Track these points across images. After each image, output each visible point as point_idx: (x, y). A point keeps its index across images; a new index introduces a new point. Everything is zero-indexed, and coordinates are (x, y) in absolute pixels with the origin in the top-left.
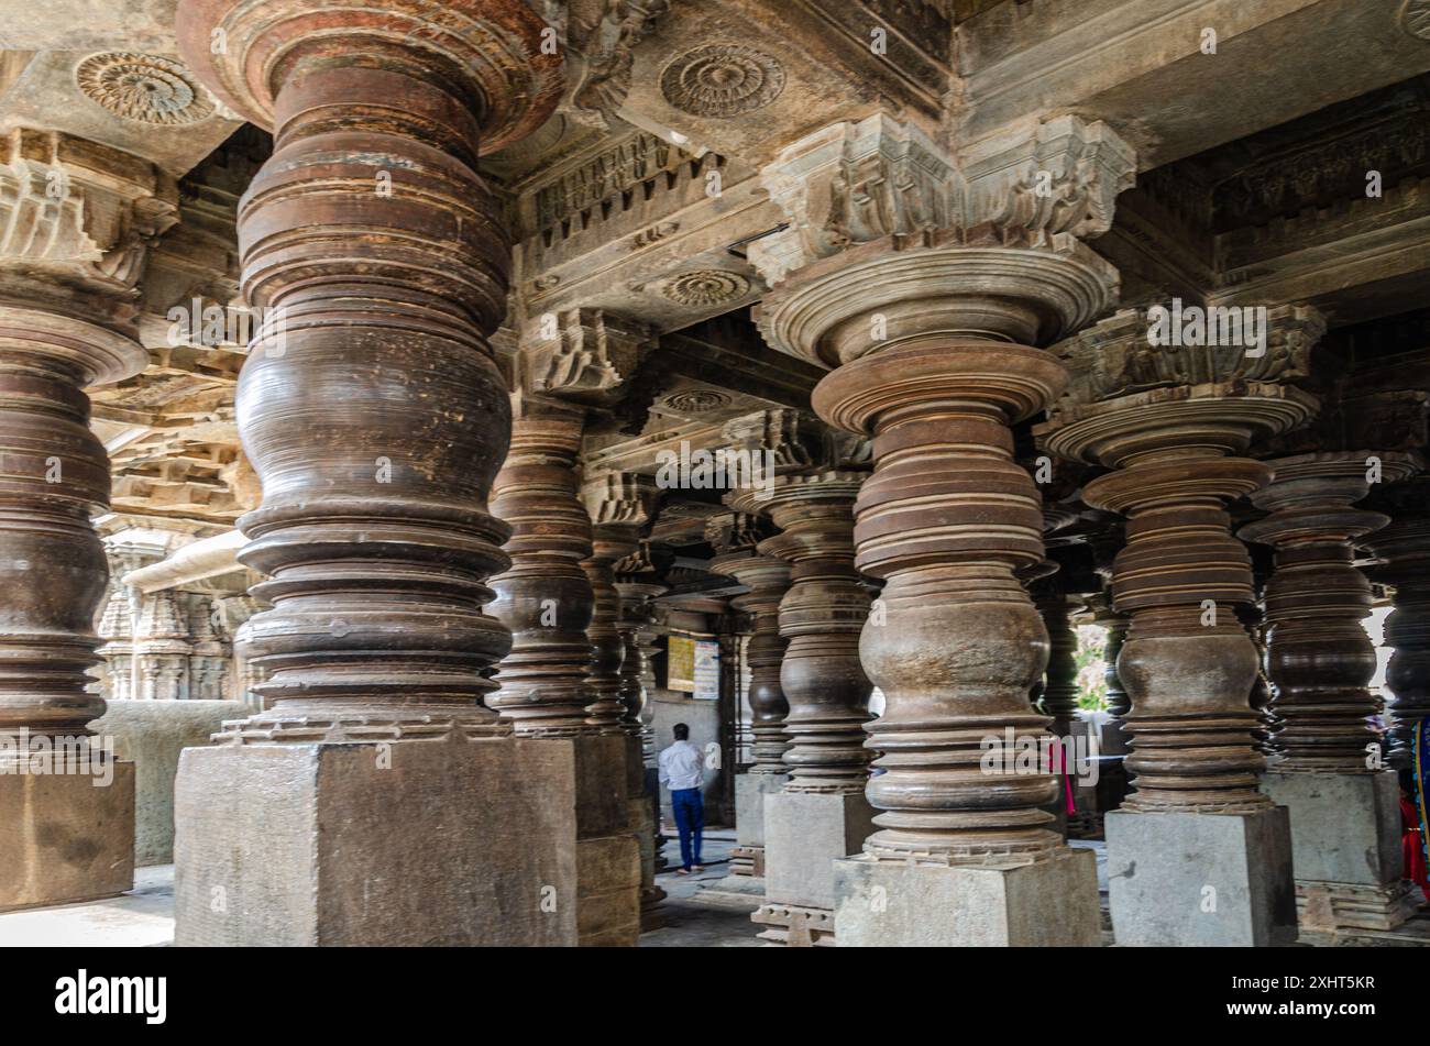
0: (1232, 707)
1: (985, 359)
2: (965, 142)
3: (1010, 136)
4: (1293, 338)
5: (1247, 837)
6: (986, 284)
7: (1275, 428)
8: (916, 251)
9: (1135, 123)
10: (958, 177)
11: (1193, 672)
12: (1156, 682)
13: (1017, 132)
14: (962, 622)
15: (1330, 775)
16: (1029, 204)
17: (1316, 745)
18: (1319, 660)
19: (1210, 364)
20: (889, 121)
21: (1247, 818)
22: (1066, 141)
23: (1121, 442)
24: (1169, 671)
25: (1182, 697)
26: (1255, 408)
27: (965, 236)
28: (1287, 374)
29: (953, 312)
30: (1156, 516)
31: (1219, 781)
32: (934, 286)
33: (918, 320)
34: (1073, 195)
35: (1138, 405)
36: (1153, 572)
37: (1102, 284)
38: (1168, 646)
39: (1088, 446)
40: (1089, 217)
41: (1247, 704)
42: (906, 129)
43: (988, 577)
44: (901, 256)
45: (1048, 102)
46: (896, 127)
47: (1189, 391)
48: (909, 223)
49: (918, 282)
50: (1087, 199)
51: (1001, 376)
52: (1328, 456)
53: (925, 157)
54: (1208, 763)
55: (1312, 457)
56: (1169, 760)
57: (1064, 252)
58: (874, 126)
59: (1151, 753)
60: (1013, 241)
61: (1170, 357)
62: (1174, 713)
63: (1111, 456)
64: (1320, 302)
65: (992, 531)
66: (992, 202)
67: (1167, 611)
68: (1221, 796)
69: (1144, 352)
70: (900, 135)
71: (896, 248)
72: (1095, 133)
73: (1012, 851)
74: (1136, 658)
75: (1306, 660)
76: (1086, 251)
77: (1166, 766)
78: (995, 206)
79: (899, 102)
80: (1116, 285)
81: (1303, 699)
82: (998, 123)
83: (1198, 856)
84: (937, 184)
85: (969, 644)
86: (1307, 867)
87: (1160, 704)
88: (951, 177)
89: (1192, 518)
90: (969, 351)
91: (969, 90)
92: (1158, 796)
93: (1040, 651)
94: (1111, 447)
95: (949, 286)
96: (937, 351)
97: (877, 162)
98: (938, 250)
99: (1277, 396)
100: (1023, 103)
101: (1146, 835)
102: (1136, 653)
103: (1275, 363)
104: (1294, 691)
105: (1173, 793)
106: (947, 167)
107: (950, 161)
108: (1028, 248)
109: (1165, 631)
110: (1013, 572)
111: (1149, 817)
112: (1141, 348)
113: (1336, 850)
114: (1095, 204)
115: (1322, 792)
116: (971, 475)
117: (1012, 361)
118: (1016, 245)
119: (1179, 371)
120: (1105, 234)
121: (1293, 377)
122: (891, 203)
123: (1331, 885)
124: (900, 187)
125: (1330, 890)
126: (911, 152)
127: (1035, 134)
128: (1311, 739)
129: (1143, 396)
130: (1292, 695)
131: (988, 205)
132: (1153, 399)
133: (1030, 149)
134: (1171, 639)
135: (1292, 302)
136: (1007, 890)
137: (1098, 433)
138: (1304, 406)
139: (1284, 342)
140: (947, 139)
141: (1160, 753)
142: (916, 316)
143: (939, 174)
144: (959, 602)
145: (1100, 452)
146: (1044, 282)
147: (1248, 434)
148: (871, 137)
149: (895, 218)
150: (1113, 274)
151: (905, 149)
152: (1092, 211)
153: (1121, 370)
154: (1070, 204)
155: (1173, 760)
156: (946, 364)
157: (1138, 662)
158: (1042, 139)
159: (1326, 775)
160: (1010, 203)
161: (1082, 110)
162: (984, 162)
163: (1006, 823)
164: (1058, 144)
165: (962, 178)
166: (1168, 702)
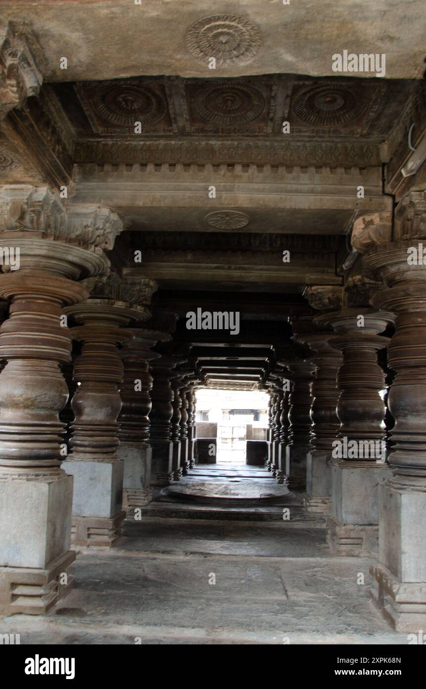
0: (111, 422)
1: (66, 285)
2: (70, 204)
3: (87, 208)
4: (148, 290)
5: (112, 471)
6: (70, 258)
7: (137, 320)
8: (50, 241)
9: (127, 217)
10: (65, 216)
11: (101, 408)
12: (87, 410)
13: (90, 208)
14: (42, 384)
15: (132, 448)
16: (88, 233)
17: (129, 437)
18: (133, 405)
19: (121, 293)
20: (49, 191)
21: (113, 464)
22: (105, 217)
23: (86, 315)
24: (92, 407)
25: (95, 417)
26: (134, 313)
27: (68, 240)
28: (144, 302)
29: (55, 264)
30: (95, 346)
31: (105, 450)
32: (51, 254)
33: (42, 263)
34: (103, 235)
35: (96, 303)
36: (91, 367)
37: (105, 266)
38: (93, 396)
39: (73, 314)
40: (106, 243)
41: (116, 421)
42: (54, 195)
43: (52, 367)
44: (43, 241)
45: (102, 202)
46: (50, 193)
47: (114, 303)
48: (46, 228)
49: (46, 251)
50: (107, 237)
51: (69, 292)
52: (146, 330)
53: (57, 206)
54: (101, 443)
55: (141, 330)
56: (87, 441)
57: (98, 254)
58: (43, 191)
59: (81, 438)
60: (84, 247)
61: (109, 288)
62: (91, 423)
63: (80, 319)
64: (158, 281)
65: (57, 350)
66: (76, 228)
67: (94, 383)
68: (104, 456)
69: (101, 284)
70: (51, 197)
71: (43, 238)
72: (114, 217)
73: (50, 475)
74: (80, 400)
75: (128, 404)
76: (104, 255)
77: (86, 443)
78: (77, 230)
79: (54, 186)
80: (109, 267)
81: (126, 419)
82: (83, 202)
83: (94, 478)
84: (58, 216)
85: (44, 393)
86: (127, 483)
87: (87, 419)
88: (62, 214)
89: (107, 348)
90: (61, 281)
91: (76, 188)
92: (81, 455)
93: (65, 397)
94: (82, 316)
95: (57, 255)
96: (49, 278)
97: (41, 204)
98: (58, 242)
99: (141, 310)
100: (93, 199)
101: (76, 470)
102: (80, 398)
103: (141, 298)
104: (123, 416)
105: (88, 454)
106: (62, 211)
107: (64, 209)
108: (88, 250)
109: (92, 391)
110: (59, 366)
111: (78, 463)
112: (100, 282)
113: (131, 477)
114: (109, 239)
115: (129, 455)
116: (53, 327)
117: (74, 288)
118: (85, 248)
119: (111, 293)
120: (110, 251)
121: (146, 304)
122: (42, 219)
123: (128, 490)
124: (46, 214)
125: (127, 492)
126: (53, 203)
127: (96, 211)
128: (127, 435)
129: (99, 301)
130: (122, 417)
131: (74, 229)
132: (102, 303)
133: (93, 215)
134: (95, 394)
135: (150, 279)
136: (49, 490)
137: (79, 310)
138: (148, 315)
139: (145, 292)
140: (64, 201)
141: (85, 438)
142: (41, 262)
143: (59, 212)
144: (41, 376)
145: (76, 317)
146: (89, 262)
147: (128, 320)
148: (41, 195)
149: (42, 225)
150: (109, 263)
151: (52, 202)
152: (108, 242)
153: (92, 289)
154: (101, 237)
155: (89, 441)
156: (51, 284)
157: (80, 402)
158: (98, 213)
159: (131, 448)
160: (82, 231)
161: (112, 209)
162: (75, 214)
163: (48, 464)
164: (103, 217)
165: (66, 216)
166: (90, 419)
